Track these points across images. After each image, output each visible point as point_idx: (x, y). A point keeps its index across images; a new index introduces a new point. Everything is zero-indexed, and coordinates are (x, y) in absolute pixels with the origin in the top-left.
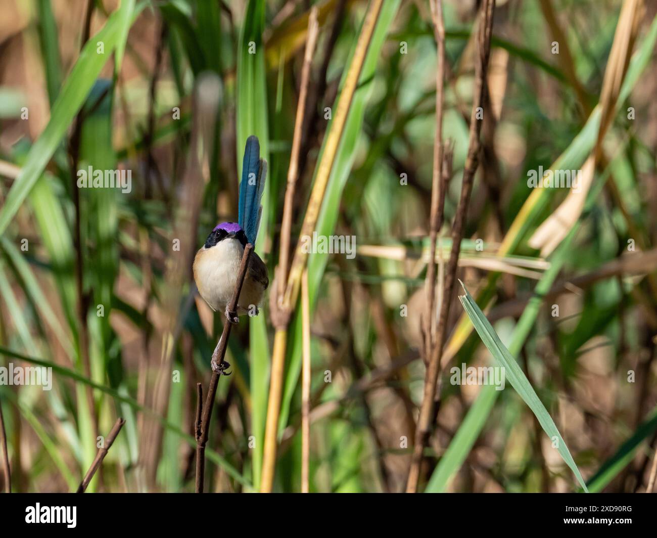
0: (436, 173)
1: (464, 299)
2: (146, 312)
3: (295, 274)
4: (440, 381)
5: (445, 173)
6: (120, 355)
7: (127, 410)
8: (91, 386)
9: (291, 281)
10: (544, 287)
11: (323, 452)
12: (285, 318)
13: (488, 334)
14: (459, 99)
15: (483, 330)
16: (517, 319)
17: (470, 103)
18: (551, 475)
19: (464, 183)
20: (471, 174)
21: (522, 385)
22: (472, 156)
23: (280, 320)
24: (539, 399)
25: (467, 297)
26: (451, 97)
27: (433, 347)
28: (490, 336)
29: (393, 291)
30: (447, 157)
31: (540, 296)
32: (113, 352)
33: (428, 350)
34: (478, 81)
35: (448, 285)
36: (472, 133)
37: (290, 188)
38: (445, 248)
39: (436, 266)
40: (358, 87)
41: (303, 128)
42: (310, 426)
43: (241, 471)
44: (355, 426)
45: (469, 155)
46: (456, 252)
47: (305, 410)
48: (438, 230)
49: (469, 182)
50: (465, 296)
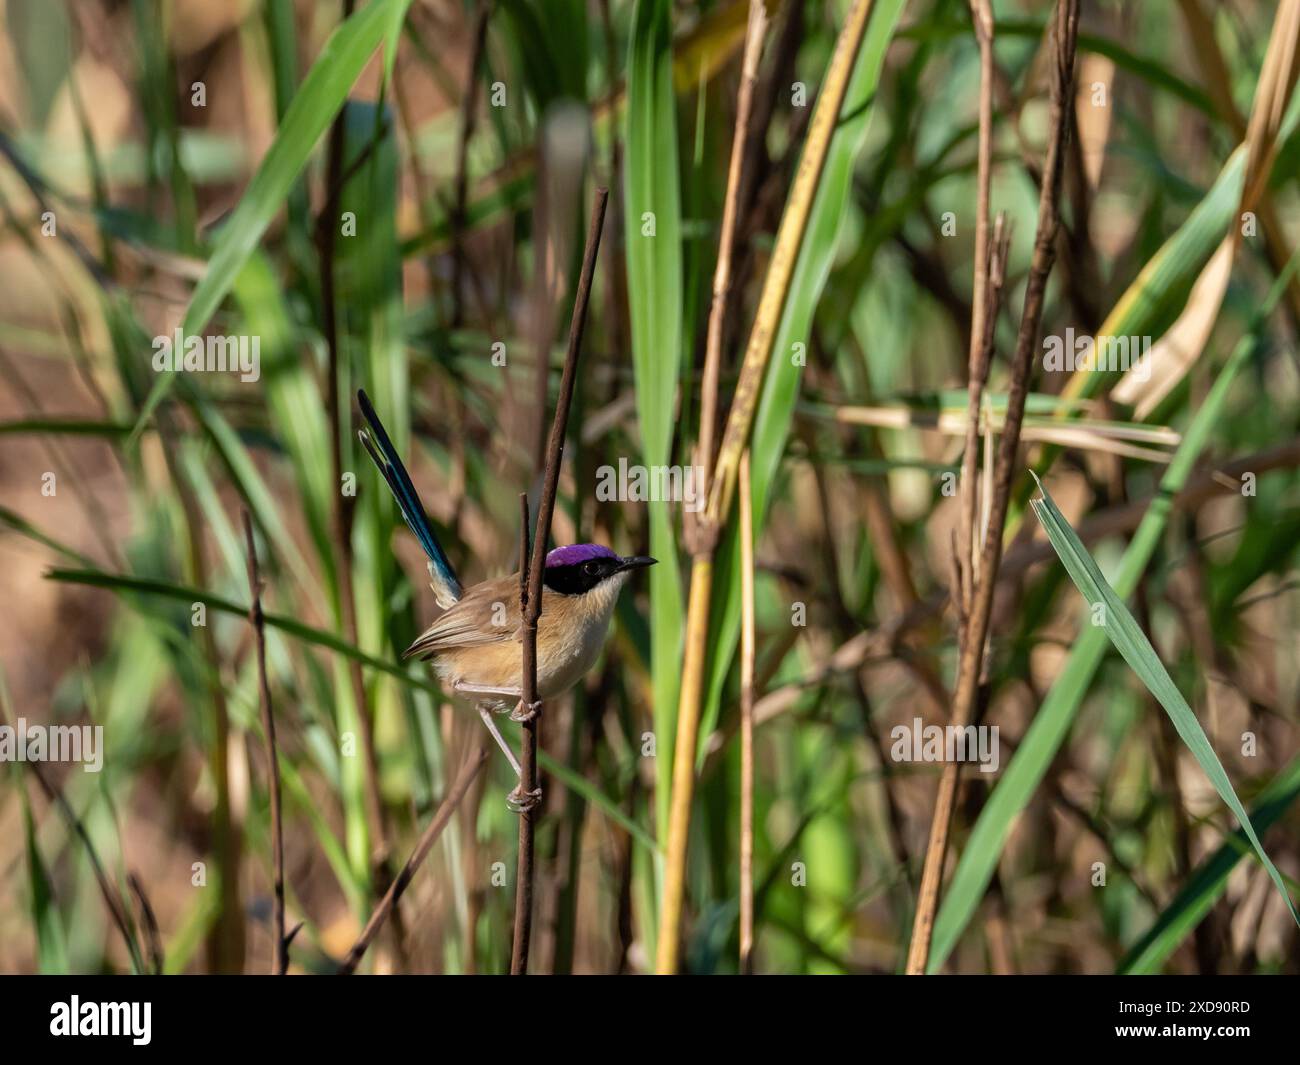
0: (979, 276)
1: (1039, 505)
2: (456, 524)
3: (728, 459)
4: (987, 650)
5: (995, 277)
6: (411, 605)
7: (422, 700)
8: (357, 659)
9: (719, 472)
10: (1175, 477)
11: (784, 780)
12: (710, 539)
13: (1084, 569)
14: (1024, 144)
15: (1072, 560)
16: (1128, 536)
17: (1044, 152)
18: (1191, 820)
19: (1030, 293)
20: (1042, 278)
21: (1143, 659)
22: (1043, 245)
23: (700, 542)
24: (1174, 685)
25: (1044, 501)
26: (1009, 141)
27: (974, 589)
28: (1086, 572)
29: (909, 489)
30: (1000, 248)
31: (1169, 494)
32: (399, 601)
33: (967, 594)
34: (1056, 111)
35: (1001, 476)
36: (1044, 203)
37: (718, 305)
38: (995, 410)
39: (979, 441)
40: (838, 122)
41: (738, 197)
42: (756, 730)
43: (632, 815)
44: (841, 736)
45: (1037, 244)
46: (1017, 415)
47: (746, 704)
48: (984, 381)
49: (1039, 291)
50: (1041, 500)
